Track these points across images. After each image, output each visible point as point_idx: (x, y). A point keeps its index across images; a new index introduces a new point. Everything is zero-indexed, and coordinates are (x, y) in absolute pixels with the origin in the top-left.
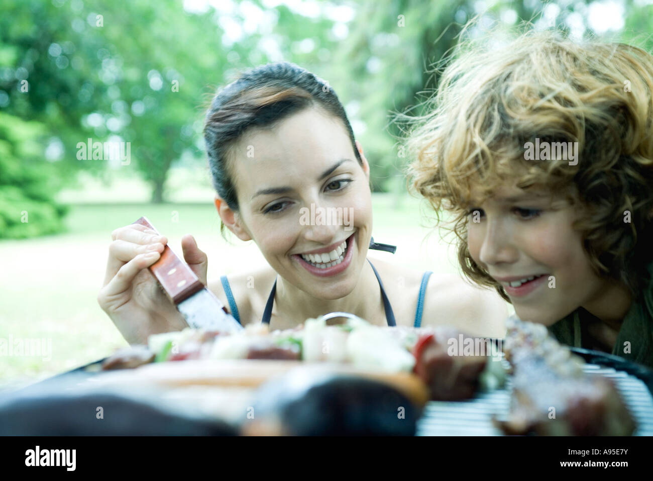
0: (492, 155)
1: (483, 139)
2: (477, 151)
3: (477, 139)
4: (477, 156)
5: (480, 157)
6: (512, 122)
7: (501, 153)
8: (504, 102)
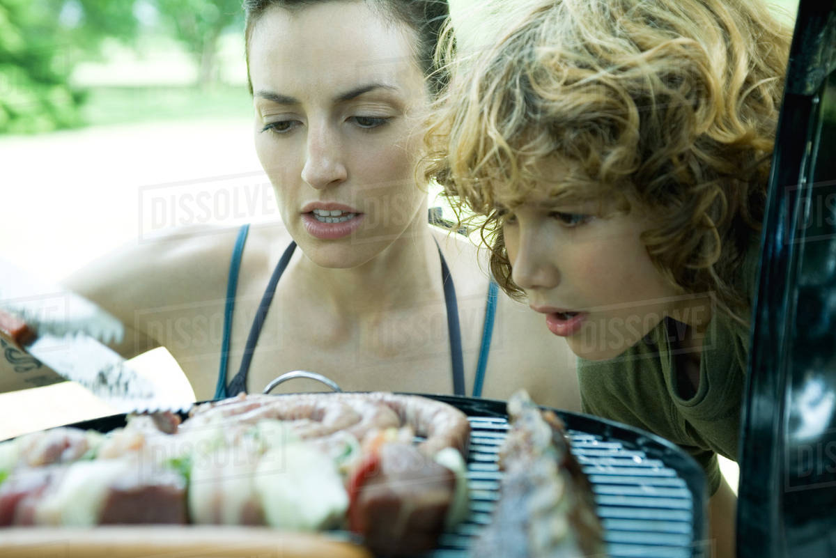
0: (514, 154)
1: (501, 132)
2: (495, 149)
3: (493, 133)
4: (495, 155)
5: (498, 157)
6: (539, 104)
7: (525, 151)
8: (529, 73)
